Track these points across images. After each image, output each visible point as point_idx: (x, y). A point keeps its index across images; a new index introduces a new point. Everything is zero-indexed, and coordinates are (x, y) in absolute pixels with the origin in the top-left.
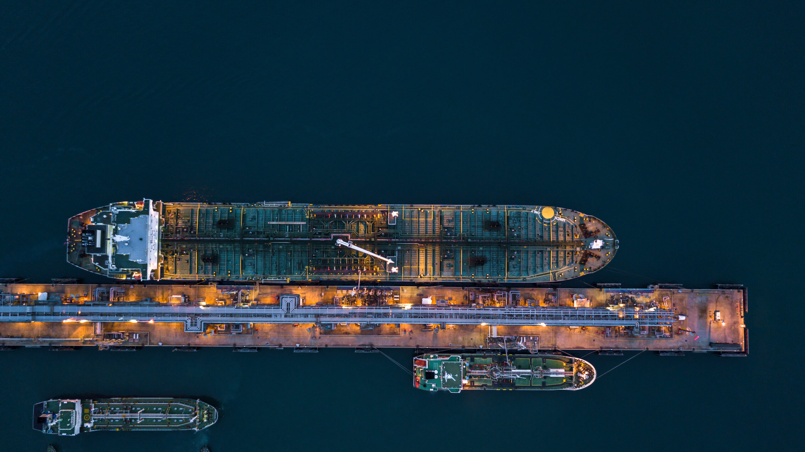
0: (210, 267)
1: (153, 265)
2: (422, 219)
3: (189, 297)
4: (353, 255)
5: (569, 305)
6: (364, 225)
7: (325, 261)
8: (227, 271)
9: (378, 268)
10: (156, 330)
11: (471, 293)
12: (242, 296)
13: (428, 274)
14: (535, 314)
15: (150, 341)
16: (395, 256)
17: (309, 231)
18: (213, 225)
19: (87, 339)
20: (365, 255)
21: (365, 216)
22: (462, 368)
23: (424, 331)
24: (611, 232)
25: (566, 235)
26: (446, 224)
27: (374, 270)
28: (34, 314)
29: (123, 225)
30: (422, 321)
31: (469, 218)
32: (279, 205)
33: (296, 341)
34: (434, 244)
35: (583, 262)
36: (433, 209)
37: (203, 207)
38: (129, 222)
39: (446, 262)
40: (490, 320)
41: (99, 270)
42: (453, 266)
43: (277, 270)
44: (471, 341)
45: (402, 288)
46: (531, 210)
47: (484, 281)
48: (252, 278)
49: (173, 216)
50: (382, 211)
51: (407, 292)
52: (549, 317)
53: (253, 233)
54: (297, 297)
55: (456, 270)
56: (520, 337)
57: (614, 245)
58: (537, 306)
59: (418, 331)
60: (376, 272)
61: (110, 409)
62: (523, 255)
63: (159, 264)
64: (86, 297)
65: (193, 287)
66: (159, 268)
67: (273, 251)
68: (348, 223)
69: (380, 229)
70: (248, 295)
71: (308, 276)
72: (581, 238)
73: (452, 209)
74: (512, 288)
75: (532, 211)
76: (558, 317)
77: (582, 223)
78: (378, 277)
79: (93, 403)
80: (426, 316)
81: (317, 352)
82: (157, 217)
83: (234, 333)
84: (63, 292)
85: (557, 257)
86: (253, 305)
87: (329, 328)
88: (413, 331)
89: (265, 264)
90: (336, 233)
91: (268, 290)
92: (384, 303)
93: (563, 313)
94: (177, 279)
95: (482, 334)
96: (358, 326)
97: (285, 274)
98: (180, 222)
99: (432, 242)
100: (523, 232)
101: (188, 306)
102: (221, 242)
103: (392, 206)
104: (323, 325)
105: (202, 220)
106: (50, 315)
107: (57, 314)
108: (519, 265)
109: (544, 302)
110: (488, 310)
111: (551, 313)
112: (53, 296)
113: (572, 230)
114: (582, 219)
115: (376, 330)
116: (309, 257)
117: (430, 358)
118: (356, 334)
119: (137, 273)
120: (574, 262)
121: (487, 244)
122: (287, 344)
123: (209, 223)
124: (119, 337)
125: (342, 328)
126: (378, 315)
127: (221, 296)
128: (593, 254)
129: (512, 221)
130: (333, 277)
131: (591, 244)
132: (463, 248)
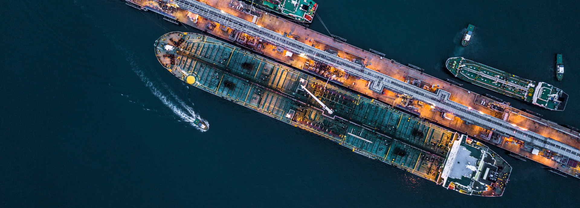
0: (420, 129)
1: (456, 144)
2: (272, 106)
3: (440, 115)
4: (325, 101)
5: (201, 18)
6: (310, 117)
7: (345, 103)
8: (409, 122)
9: (312, 86)
10: (469, 103)
11: (259, 49)
12: (406, 103)
13: (282, 70)
14: (225, 20)
15: (475, 97)
16: (299, 89)
17: (347, 127)
18: (408, 155)
19: (516, 113)
20: (318, 97)
21: (308, 123)
22: (284, 5)
23: (298, 37)
24: (156, 52)
25: (185, 61)
26: (258, 97)
27: (315, 86)
28: (545, 142)
29: (468, 177)
30: (297, 43)
31: (242, 95)
32: (361, 152)
33: (381, 61)
34: (271, 88)
35: (182, 40)
36: (262, 110)
37: (411, 170)
38: (463, 177)
39: (268, 73)
40: (254, 27)
41: (493, 154)
42: (265, 69)
43: (378, 110)
44: (271, 19)
45: (301, 68)
46: (201, 85)
47: (249, 53)
48: (395, 111)
49: (432, 171)
50: (296, 121)
51: (300, 65)
52: (217, 15)
53: (384, 140)
54: (371, 88)
55: (263, 66)
56: (240, 10)
57: (158, 44)
58: (222, 25)
59: (302, 38)
60: (314, 84)
61: (515, 90)
62: (218, 59)
63: (452, 143)
64: (507, 141)
65: (435, 120)
66: (453, 140)
67: (376, 123)
68: (320, 122)
69: (301, 110)
70: (402, 102)
71: (359, 99)
72: (177, 56)
73: (250, 106)
74: (233, 42)
75: (201, 84)
76: (212, 13)
77: (172, 65)
78: (314, 80)
79: (525, 98)
80: (294, 45)
81: (370, 49)
82: (443, 174)
83: (419, 81)
84: (521, 150)
85: (197, 50)
86: (401, 94)
87: (357, 61)
88: (305, 39)
89: (384, 117)
90: (331, 119)
91: (387, 100)
92: (317, 63)
93: (207, 14)
94: (444, 129)
95: (263, 21)
96: (338, 55)
97: (373, 106)
98: (429, 165)
99: (271, 89)
100: (211, 74)
101: (443, 109)
102: (407, 142)
103: (288, 122)
104: (361, 64)
105: (415, 161)
106: (534, 137)
107: (530, 136)
108: (223, 54)
109: (216, 25)
110: (253, 34)
111: (215, 17)
112: (529, 149)
113: (180, 63)
114: (171, 68)
115: (327, 48)
116: (354, 110)
117: (301, 18)
118: (341, 51)
119: (469, 143)
120: (187, 43)
121: (237, 75)
122: (388, 61)
123: (410, 158)
124: (494, 107)
125: (349, 58)
126: (323, 57)
127: (420, 108)
128: (173, 43)
129: (216, 83)
130: (343, 92)
131: (172, 50)
132: (253, 78)
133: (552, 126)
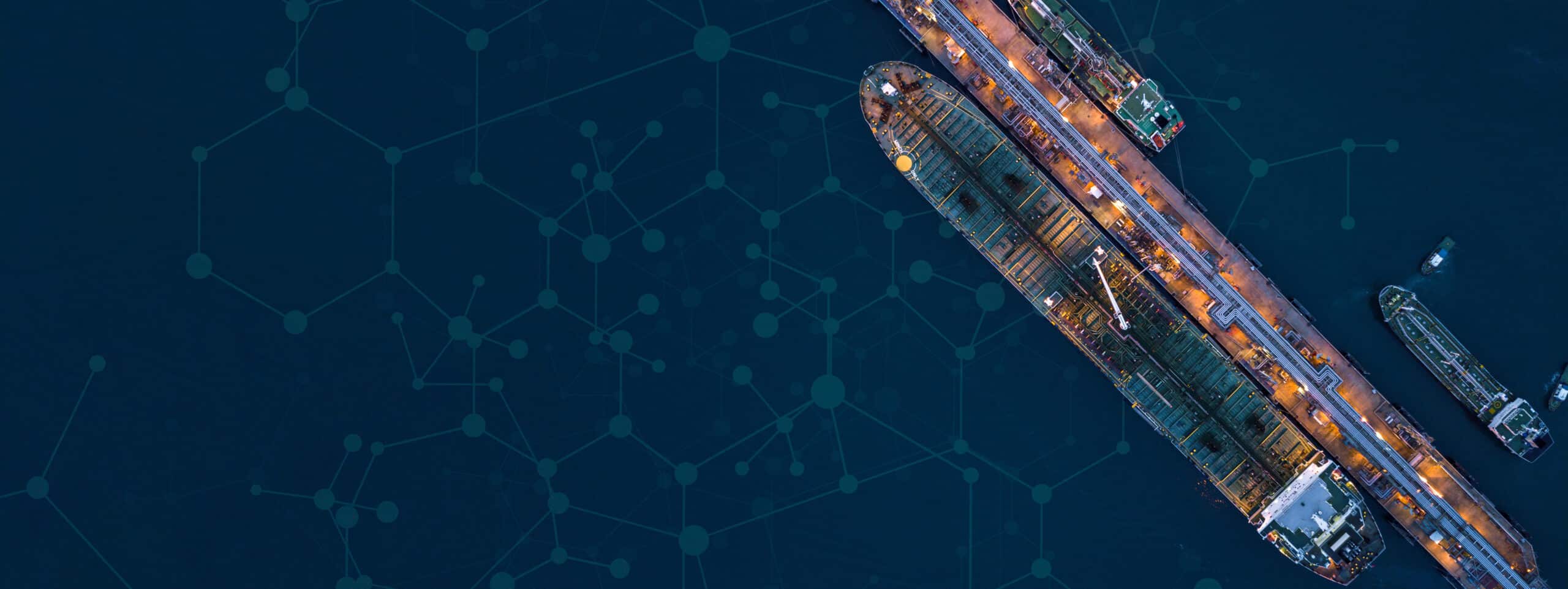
0: (1263, 418)
1: (1313, 471)
2: (1027, 272)
3: (1308, 409)
4: (1123, 302)
5: (968, 59)
6: (1085, 319)
7: (1155, 321)
8: (1251, 399)
9: (1112, 267)
10: (1366, 408)
11: (1048, 160)
12: (1259, 363)
13: (1072, 216)
14: (1008, 82)
15: (1381, 403)
16: (1087, 262)
17: (1141, 363)
18: (1222, 454)
19: (1435, 460)
20: (1113, 290)
21: (1076, 327)
22: (1125, 99)
23: (1126, 168)
24: (863, 87)
25: (908, 126)
26: (1010, 246)
27: (1117, 269)
28: (1461, 529)
29: (1307, 533)
30: (1120, 179)
31: (983, 230)
32: (1145, 414)
33: (1250, 273)
34: (1039, 239)
35: (916, 85)
36: (1008, 272)
37: (1216, 479)
38: (1299, 531)
39: (1045, 211)
40: (1056, 116)
41: (1365, 513)
42: (1042, 201)
43: (1206, 357)
44: (1091, 115)
45: (1106, 227)
46: (918, 181)
47: (1026, 160)
48: (1235, 371)
49: (1251, 497)
50: (1057, 316)
51: (1106, 219)
52: (998, 65)
53: (1193, 411)
54: (1212, 313)
55: (1044, 193)
56: (1042, 74)
57: (871, 73)
58: (999, 87)
59: (1131, 171)
60: (1117, 265)
61: (1470, 391)
62: (966, 146)
63: (1306, 465)
64: (1398, 499)
65: (1295, 414)
66: (1310, 462)
67: (1193, 377)
68: (1098, 335)
69: (1075, 301)
70: (1253, 358)
71: (1183, 323)
72: (897, 109)
73: (990, 255)
74: (1005, 126)
75: (918, 179)
76: (991, 58)
77: (881, 123)
78: (1120, 259)
79: (1480, 413)
80: (1111, 180)
81: (1241, 245)
82: (1266, 511)
83: (1299, 336)
84: (1414, 524)
85: (936, 114)
86: (1258, 345)
87: (1210, 255)
88: (1135, 177)
89: (1211, 372)
90: (1119, 338)
91: (1229, 345)
92: (1137, 229)
93: (982, 57)
94: (1303, 437)
95: (1075, 112)
96: (1181, 232)
97: (1201, 345)
98: (1250, 485)
99: (1039, 242)
100: (944, 168)
101: (1317, 402)
102: (1231, 431)
103: (1043, 311)
104: (1214, 265)
105: (1229, 468)
106: (1447, 514)
107: (1440, 509)
108: (980, 142)
109: (988, 83)
110: (1048, 129)
111: (992, 68)
112: (1428, 529)
113: (898, 125)
114: (878, 127)
115: (1168, 211)
116: (1165, 340)
117: (1145, 137)
118: (1190, 227)
119: (1335, 478)
120: (925, 93)
121: (990, 191)
122: (1261, 279)
123: (1224, 459)
124: (1405, 434)
125: (1198, 244)
126: (1154, 223)
127: (1279, 381)
128: (900, 84)
129: (946, 189)
130: (1161, 300)
131: (893, 95)
132: (1016, 209)
133: (1485, 506)
